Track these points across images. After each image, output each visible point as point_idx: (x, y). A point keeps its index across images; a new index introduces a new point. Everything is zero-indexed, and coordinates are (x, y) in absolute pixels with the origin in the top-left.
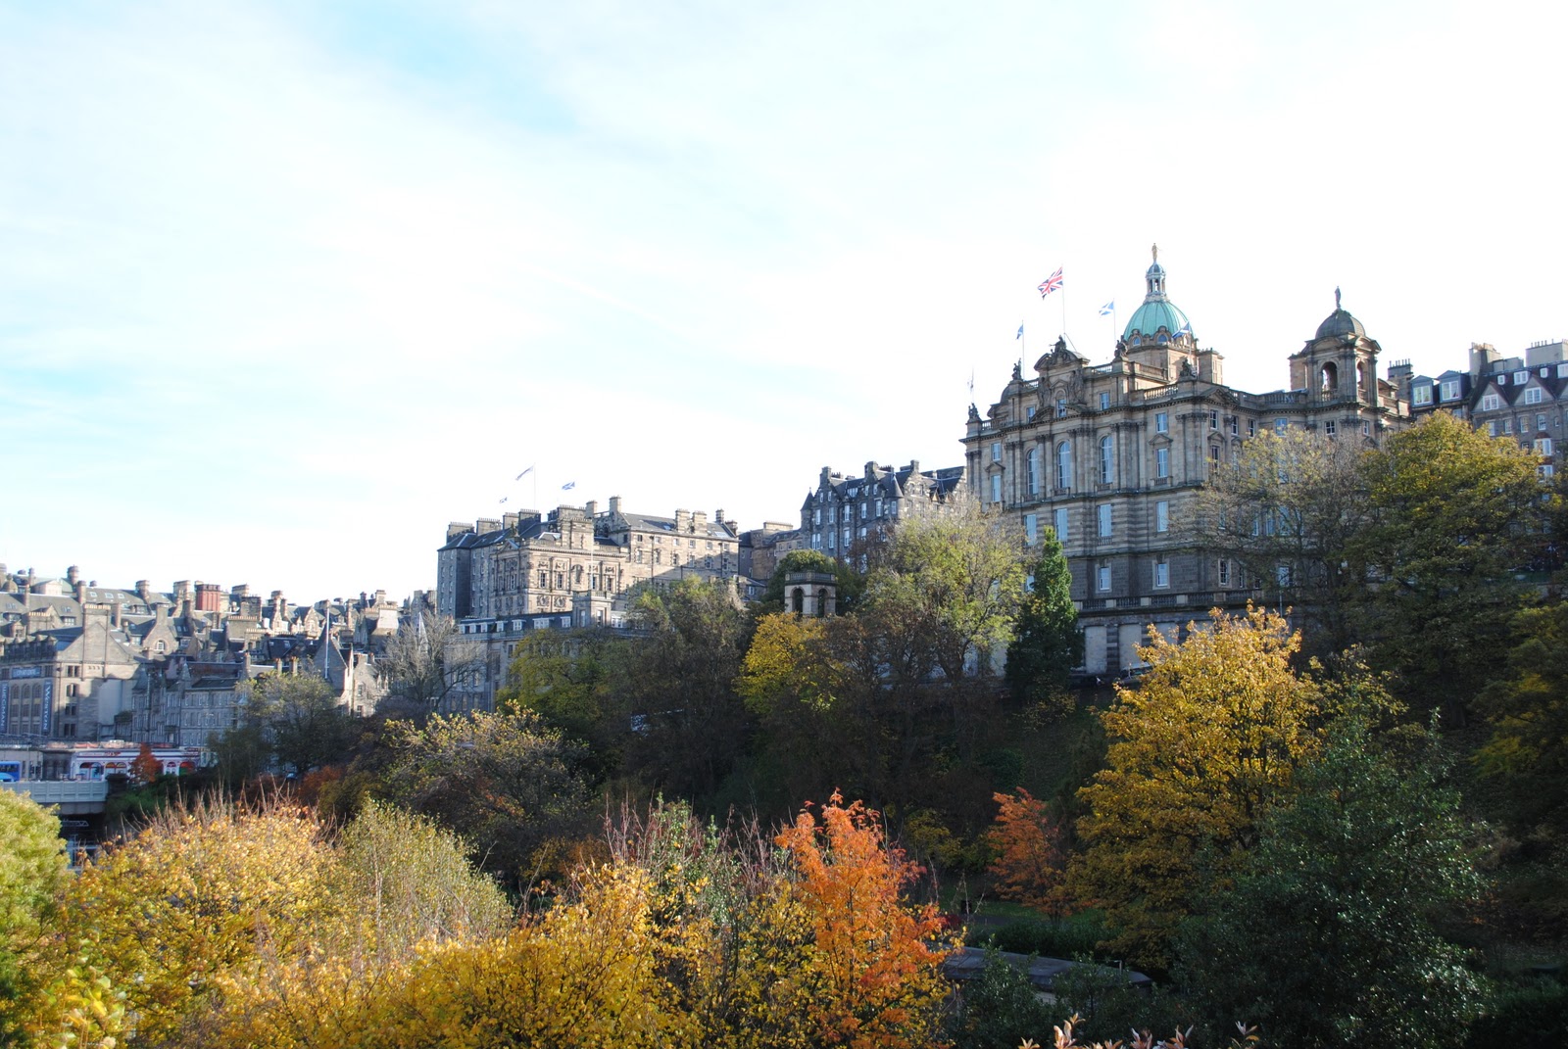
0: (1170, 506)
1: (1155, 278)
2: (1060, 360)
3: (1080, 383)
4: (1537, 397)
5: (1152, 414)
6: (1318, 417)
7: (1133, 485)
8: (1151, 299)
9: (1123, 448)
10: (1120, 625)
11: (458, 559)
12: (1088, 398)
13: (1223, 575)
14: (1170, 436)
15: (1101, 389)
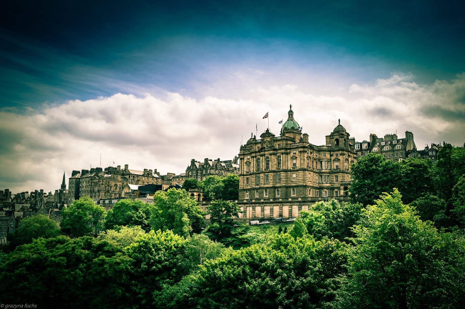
0: (296, 175)
1: (291, 113)
2: (267, 135)
3: (273, 141)
4: (387, 149)
5: (292, 150)
6: (334, 153)
7: (286, 169)
8: (289, 119)
9: (284, 159)
10: (283, 205)
11: (76, 181)
12: (274, 145)
13: (310, 193)
14: (296, 156)
15: (278, 143)
